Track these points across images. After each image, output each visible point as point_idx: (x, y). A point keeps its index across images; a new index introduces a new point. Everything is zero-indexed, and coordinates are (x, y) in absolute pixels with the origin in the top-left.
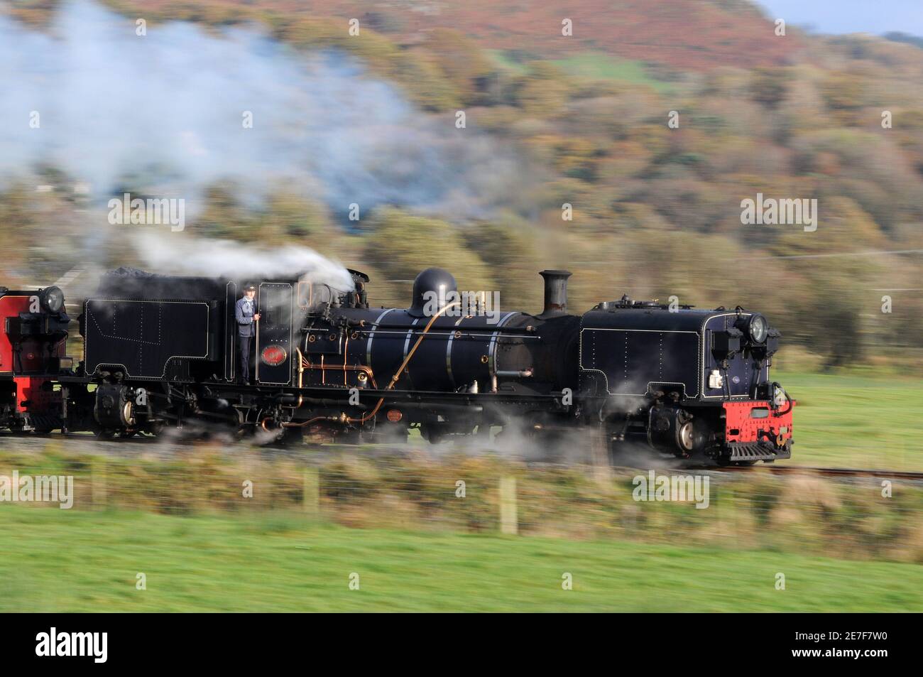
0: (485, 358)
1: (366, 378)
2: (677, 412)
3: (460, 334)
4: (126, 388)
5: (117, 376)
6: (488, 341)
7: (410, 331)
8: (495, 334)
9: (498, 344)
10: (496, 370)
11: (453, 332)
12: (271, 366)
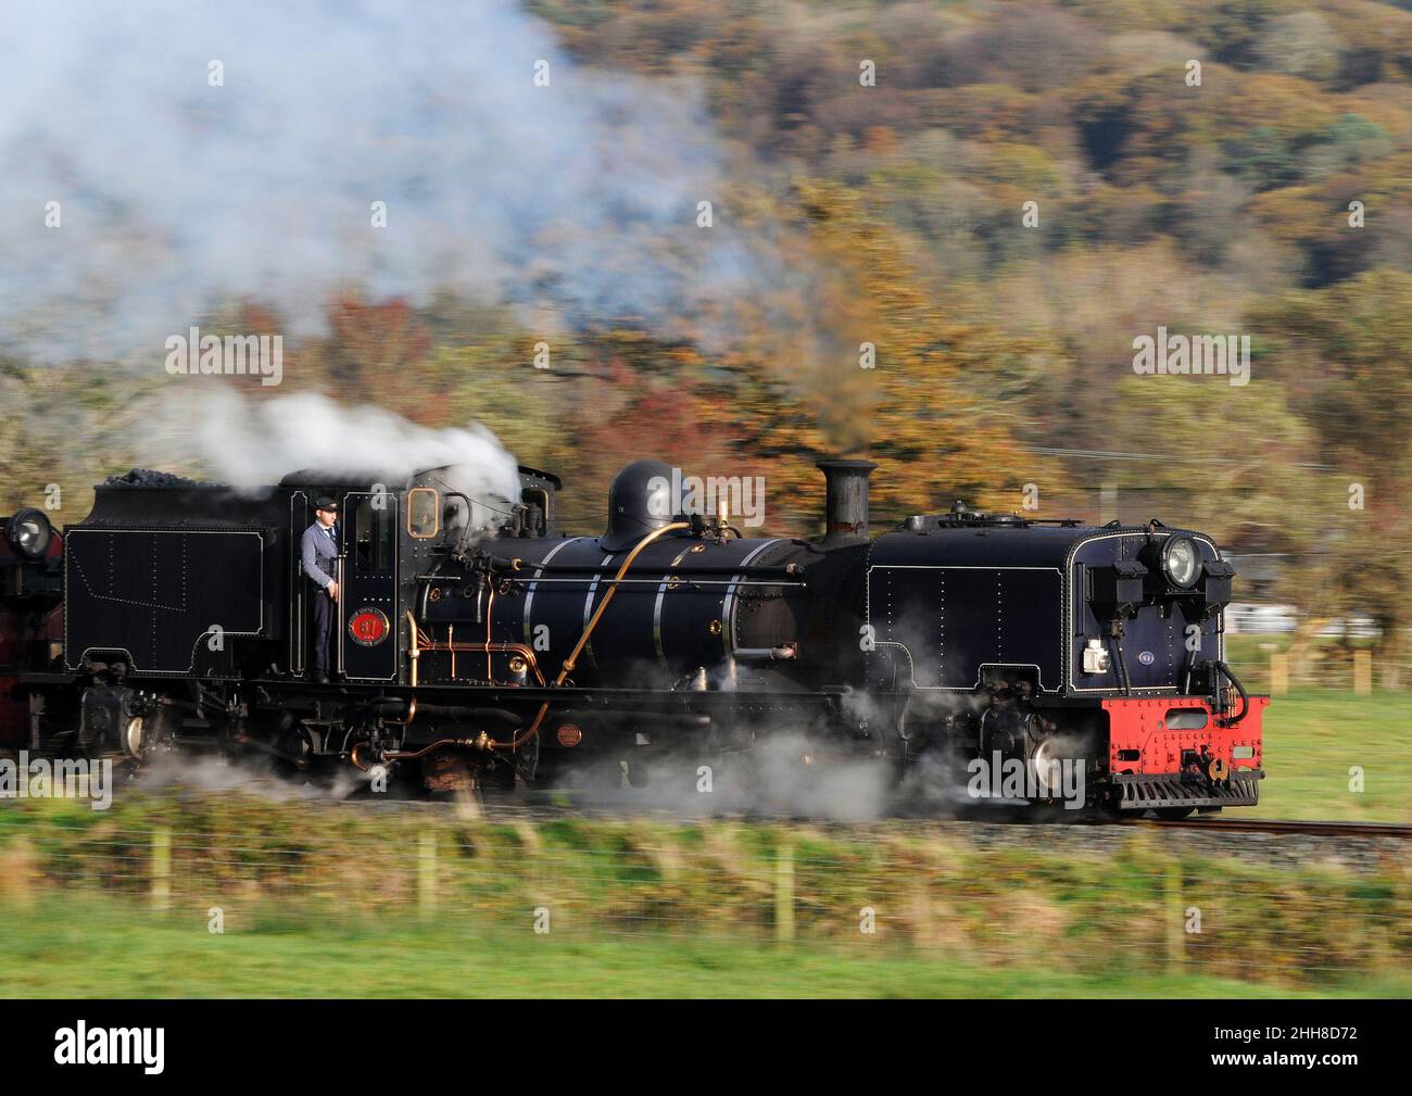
0: (716, 625)
1: (524, 668)
2: (1027, 719)
3: (677, 580)
4: (131, 693)
5: (115, 670)
6: (723, 592)
7: (597, 578)
8: (735, 579)
9: (740, 598)
10: (735, 646)
11: (667, 579)
12: (363, 647)
